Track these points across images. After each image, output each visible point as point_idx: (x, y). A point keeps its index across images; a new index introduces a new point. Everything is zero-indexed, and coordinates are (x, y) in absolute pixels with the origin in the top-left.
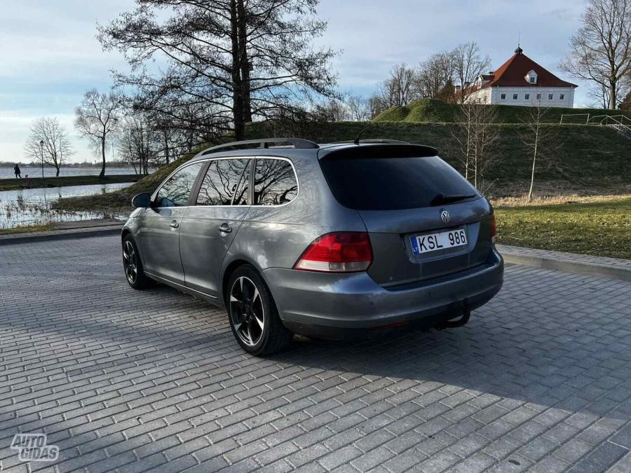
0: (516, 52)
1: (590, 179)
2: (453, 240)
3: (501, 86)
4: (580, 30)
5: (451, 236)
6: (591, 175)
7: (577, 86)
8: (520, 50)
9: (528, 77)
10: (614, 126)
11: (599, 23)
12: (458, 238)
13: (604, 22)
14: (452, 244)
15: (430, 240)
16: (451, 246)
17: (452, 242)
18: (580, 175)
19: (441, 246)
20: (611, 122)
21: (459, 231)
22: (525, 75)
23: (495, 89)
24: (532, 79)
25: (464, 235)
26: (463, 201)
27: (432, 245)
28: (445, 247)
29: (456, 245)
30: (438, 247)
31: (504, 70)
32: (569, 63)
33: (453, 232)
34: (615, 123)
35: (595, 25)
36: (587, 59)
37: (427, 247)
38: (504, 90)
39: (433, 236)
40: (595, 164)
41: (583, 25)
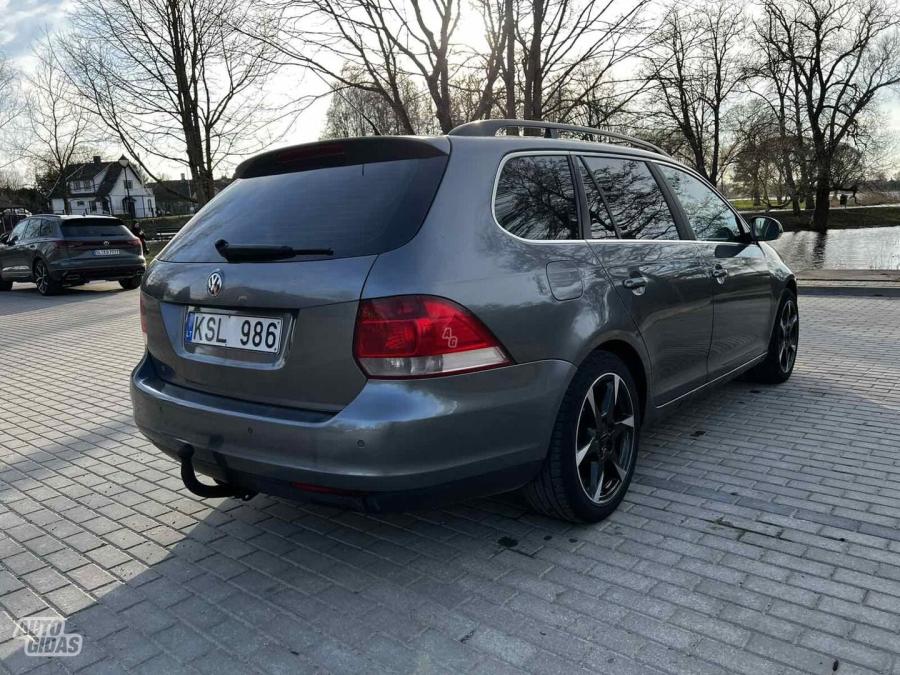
2: (247, 335)
5: (246, 326)
12: (259, 334)
14: (244, 343)
15: (211, 324)
16: (240, 346)
17: (245, 339)
19: (224, 341)
21: (266, 322)
25: (278, 332)
26: (295, 258)
27: (210, 334)
28: (230, 344)
29: (250, 346)
30: (218, 340)
33: (253, 321)
37: (203, 336)
39: (217, 318)
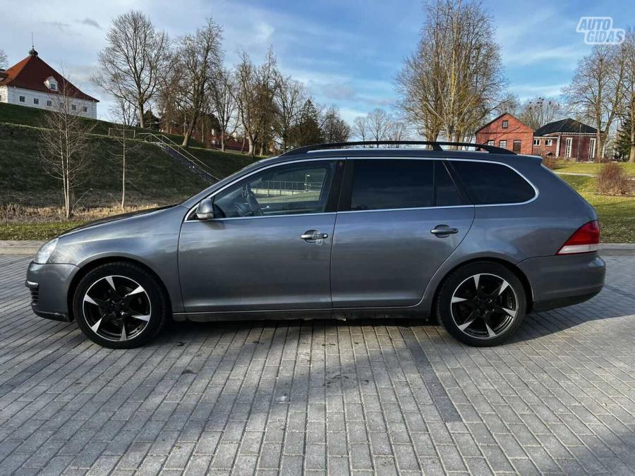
0: (31, 53)
1: (154, 190)
3: (18, 87)
4: (108, 49)
6: (154, 187)
7: (98, 101)
8: (34, 53)
9: (47, 83)
10: (158, 144)
11: (124, 47)
13: (129, 48)
18: (146, 187)
20: (154, 139)
22: (45, 80)
23: (11, 89)
24: (53, 86)
31: (21, 69)
32: (101, 78)
34: (158, 141)
35: (119, 46)
36: (116, 78)
38: (22, 92)
40: (154, 177)
41: (111, 45)
